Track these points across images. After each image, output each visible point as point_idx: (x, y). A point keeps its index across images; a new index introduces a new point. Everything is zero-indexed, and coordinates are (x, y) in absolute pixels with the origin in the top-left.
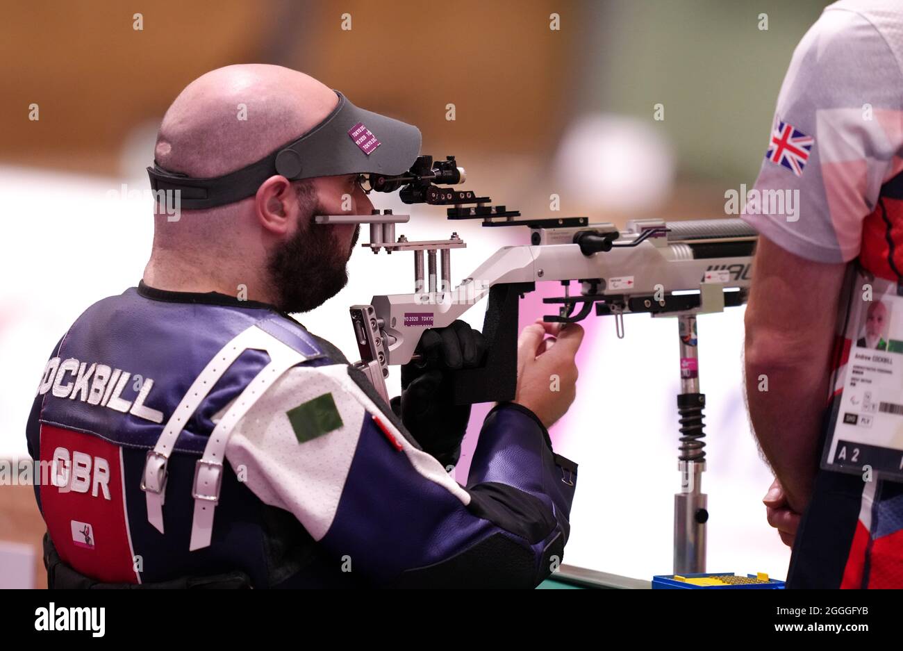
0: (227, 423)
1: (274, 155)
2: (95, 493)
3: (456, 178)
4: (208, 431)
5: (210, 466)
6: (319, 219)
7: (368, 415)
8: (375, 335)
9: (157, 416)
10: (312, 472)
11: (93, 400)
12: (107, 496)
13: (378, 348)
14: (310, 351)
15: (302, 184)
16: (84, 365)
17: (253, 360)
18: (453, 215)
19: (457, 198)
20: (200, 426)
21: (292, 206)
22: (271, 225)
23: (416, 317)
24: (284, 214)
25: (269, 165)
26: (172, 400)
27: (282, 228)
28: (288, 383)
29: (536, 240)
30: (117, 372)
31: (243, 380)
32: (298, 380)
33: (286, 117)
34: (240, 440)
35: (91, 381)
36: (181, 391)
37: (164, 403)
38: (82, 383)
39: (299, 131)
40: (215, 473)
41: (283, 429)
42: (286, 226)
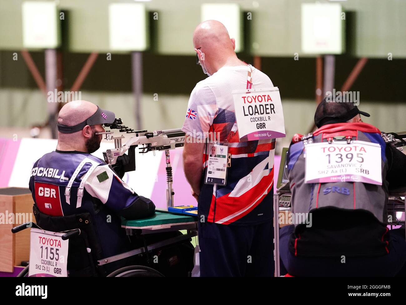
0: (84, 179)
1: (86, 120)
2: (51, 197)
3: (121, 123)
4: (80, 181)
5: (81, 189)
6: (96, 134)
7: (114, 175)
8: (109, 158)
9: (67, 179)
10: (103, 189)
11: (49, 176)
12: (55, 197)
13: (109, 161)
14: (100, 162)
15: (92, 127)
16: (45, 169)
17: (88, 165)
18: (121, 131)
19: (122, 127)
20: (78, 180)
21: (90, 131)
22: (86, 136)
23: (116, 154)
24: (88, 133)
25: (85, 123)
26: (70, 175)
27: (88, 136)
28: (97, 169)
29: (137, 136)
30: (55, 170)
31: (87, 170)
32: (99, 169)
33: (88, 112)
34: (87, 183)
35: (48, 172)
36: (72, 173)
37: (68, 176)
38: (45, 173)
39: (91, 115)
40: (82, 190)
41: (96, 180)
42: (89, 136)
